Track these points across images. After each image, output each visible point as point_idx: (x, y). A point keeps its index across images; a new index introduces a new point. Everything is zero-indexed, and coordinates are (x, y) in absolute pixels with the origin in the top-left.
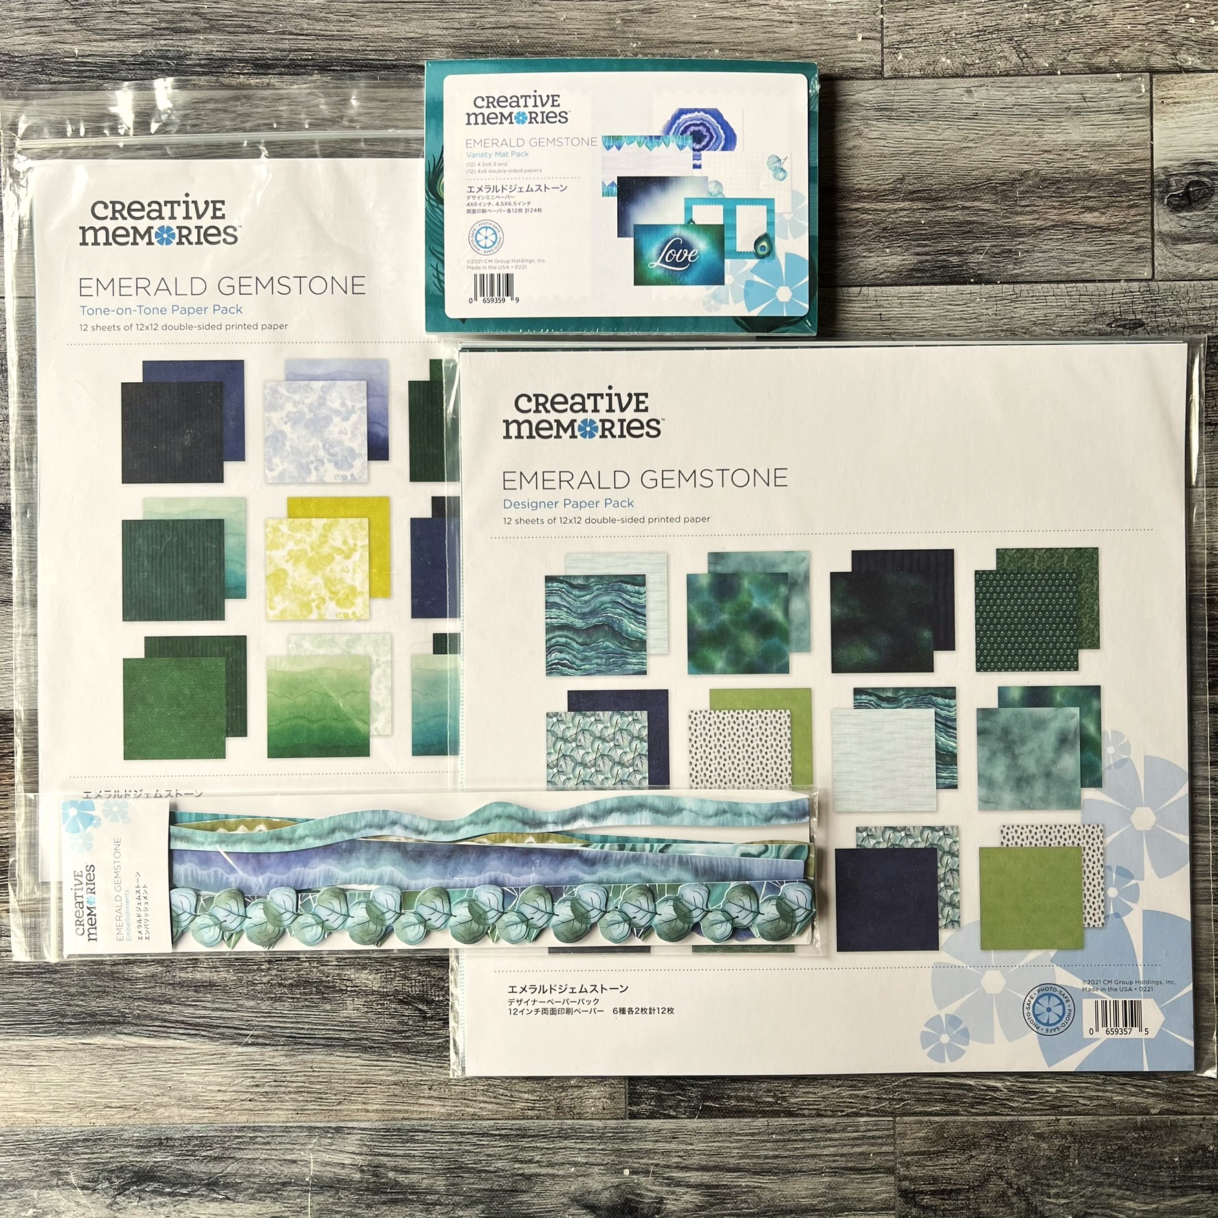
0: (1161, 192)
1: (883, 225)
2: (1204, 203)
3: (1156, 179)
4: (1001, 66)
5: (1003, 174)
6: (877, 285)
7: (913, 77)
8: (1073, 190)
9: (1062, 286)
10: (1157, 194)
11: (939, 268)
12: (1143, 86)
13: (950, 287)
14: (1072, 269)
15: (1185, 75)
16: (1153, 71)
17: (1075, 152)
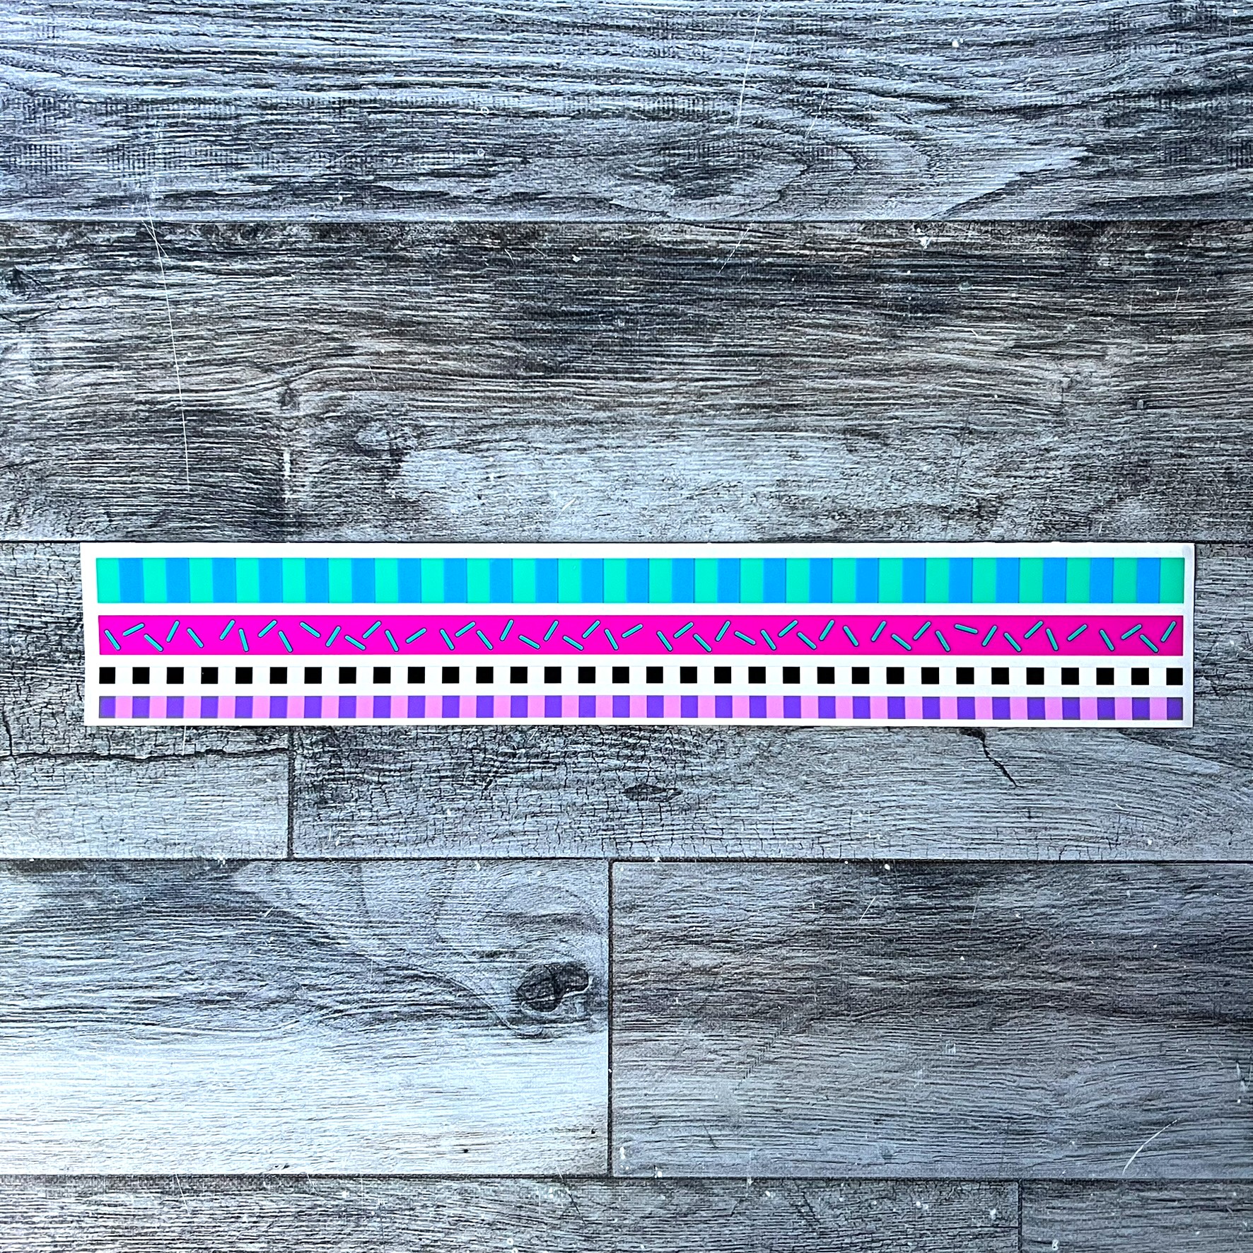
0: (597, 994)
1: (1024, 954)
2: (533, 976)
3: (605, 1014)
4: (837, 1194)
5: (838, 1030)
6: (1035, 862)
7: (973, 1181)
8: (729, 1001)
9: (749, 854)
10: (604, 991)
11: (937, 887)
12: (623, 1157)
13: (924, 857)
14: (732, 878)
15: (559, 1172)
16: (607, 1179)
17: (728, 1059)
